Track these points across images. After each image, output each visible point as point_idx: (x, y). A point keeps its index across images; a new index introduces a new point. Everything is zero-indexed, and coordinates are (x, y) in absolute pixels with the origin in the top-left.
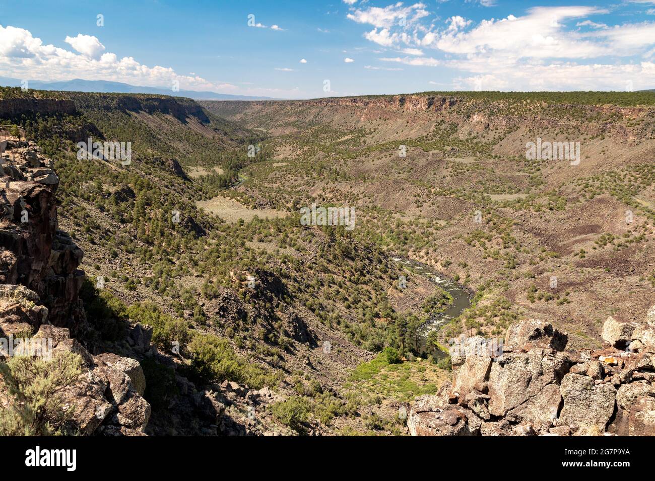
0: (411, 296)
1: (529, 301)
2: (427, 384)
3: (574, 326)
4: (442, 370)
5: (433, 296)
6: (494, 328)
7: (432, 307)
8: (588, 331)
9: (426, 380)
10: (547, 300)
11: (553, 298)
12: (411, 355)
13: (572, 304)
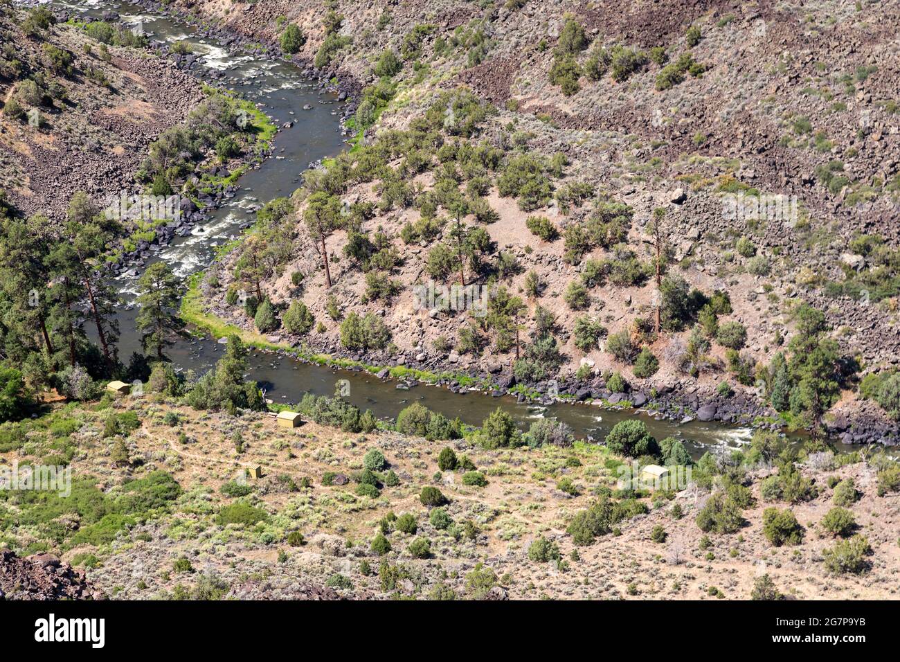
0: (92, 141)
1: (558, 88)
2: (141, 475)
3: (709, 161)
4: (203, 413)
5: (183, 127)
6: (414, 217)
7: (184, 173)
8: (763, 169)
9: (139, 463)
10: (623, 76)
11: (646, 62)
12: (77, 375)
13: (710, 78)
